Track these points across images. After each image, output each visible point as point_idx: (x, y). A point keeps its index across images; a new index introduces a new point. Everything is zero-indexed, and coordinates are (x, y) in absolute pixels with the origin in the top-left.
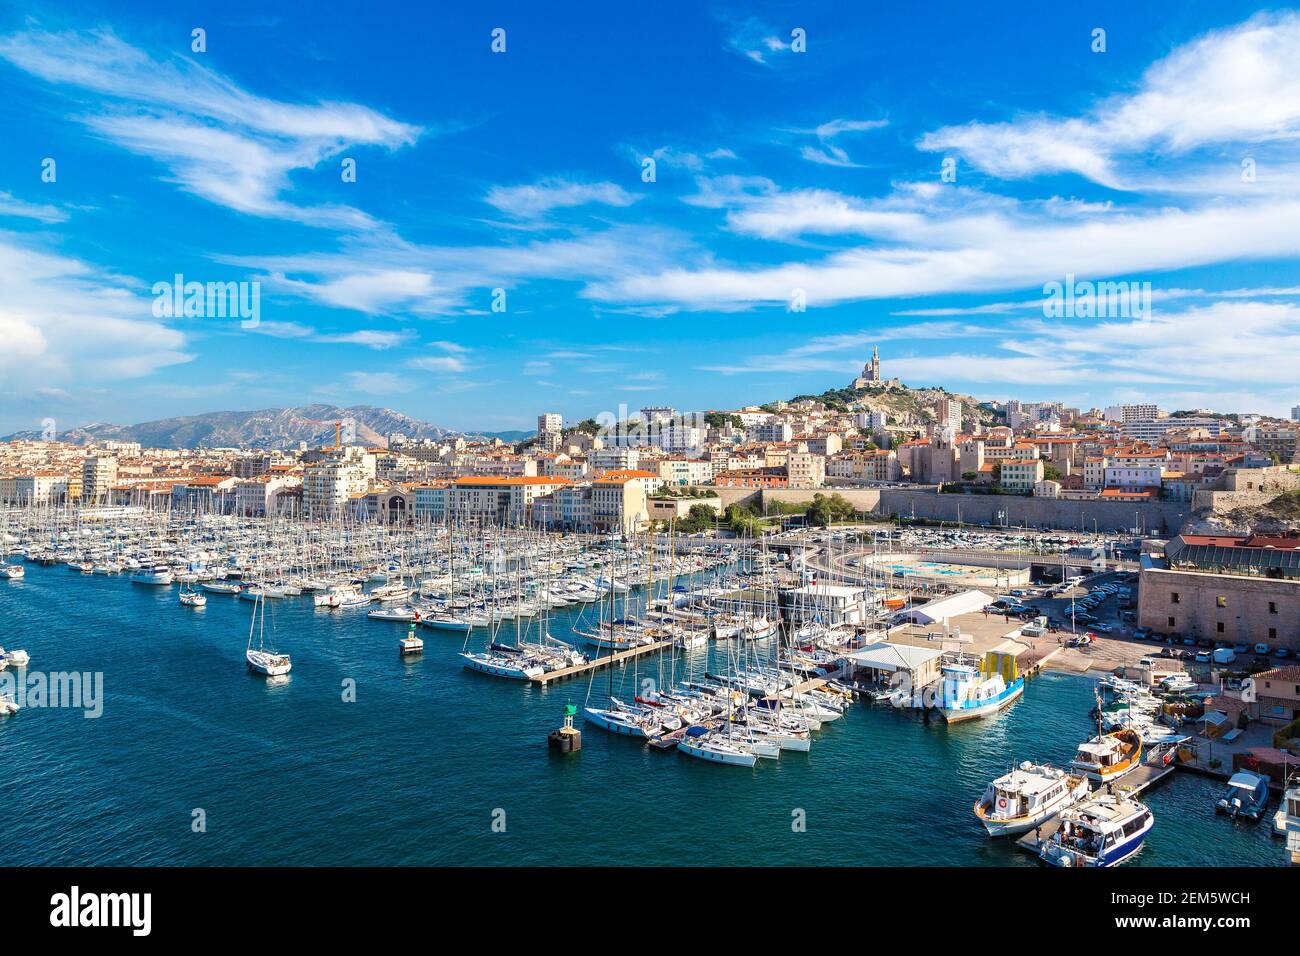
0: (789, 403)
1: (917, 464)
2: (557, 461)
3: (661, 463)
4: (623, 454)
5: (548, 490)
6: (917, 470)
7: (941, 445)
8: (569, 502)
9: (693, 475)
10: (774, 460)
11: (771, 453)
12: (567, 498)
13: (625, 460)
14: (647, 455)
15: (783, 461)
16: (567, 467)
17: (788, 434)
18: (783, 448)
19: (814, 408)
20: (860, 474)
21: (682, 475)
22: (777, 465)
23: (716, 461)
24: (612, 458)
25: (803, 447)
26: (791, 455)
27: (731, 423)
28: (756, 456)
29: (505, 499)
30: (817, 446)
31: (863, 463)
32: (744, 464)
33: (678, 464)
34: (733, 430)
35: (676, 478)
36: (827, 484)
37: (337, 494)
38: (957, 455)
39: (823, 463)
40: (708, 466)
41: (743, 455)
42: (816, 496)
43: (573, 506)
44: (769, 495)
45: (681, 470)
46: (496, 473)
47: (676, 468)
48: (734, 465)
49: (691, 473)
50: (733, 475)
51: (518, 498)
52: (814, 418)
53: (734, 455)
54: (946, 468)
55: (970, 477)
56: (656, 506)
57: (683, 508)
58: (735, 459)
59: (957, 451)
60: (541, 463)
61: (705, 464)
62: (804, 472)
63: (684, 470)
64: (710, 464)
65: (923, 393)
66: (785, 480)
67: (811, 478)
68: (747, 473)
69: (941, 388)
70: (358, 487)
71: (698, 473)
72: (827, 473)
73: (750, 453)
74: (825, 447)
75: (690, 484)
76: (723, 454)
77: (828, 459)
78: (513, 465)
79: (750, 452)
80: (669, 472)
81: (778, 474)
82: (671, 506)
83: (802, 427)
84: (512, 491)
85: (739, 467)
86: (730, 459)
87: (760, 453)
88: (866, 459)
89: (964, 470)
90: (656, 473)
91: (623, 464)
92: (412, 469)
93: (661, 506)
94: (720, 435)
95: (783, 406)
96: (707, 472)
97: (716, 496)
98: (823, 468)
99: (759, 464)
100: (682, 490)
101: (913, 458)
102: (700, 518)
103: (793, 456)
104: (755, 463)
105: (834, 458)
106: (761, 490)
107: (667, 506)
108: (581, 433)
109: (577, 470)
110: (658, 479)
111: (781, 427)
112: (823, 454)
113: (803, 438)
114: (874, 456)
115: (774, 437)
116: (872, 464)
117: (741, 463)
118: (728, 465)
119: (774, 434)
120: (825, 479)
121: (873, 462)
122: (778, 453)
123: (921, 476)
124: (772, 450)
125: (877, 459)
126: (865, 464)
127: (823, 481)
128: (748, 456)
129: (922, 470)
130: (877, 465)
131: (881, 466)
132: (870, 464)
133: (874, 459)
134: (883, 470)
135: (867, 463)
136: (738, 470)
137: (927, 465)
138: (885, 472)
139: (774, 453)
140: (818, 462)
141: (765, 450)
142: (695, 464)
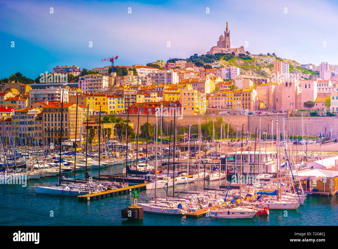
1: (271, 99)
2: (5, 98)
3: (87, 98)
4: (57, 92)
5: (5, 116)
6: (271, 103)
7: (288, 85)
8: (24, 123)
9: (111, 107)
10: (169, 96)
11: (166, 91)
12: (22, 120)
13: (58, 96)
14: (75, 93)
15: (176, 97)
16: (13, 102)
17: (176, 79)
18: (175, 88)
20: (231, 106)
21: (103, 107)
22: (172, 100)
23: (127, 97)
24: (48, 95)
25: (190, 87)
26: (183, 92)
28: (156, 94)
30: (199, 87)
31: (233, 98)
32: (148, 99)
33: (100, 99)
34: (134, 77)
35: (99, 109)
36: (208, 113)
38: (299, 92)
39: (205, 98)
40: (121, 101)
41: (147, 93)
43: (28, 126)
47: (98, 101)
48: (140, 99)
49: (109, 105)
50: (142, 106)
53: (140, 92)
54: (292, 99)
55: (309, 105)
58: (141, 96)
59: (298, 88)
62: (193, 104)
63: (104, 104)
64: (123, 99)
65: (261, 58)
67: (198, 108)
68: (151, 105)
69: (274, 54)
71: (114, 105)
72: (208, 105)
73: (153, 92)
74: (204, 89)
76: (132, 92)
77: (208, 96)
79: (152, 90)
80: (93, 104)
81: (174, 106)
83: (183, 77)
85: (144, 101)
86: (138, 96)
88: (235, 95)
89: (304, 100)
91: (57, 99)
94: (125, 80)
96: (120, 105)
98: (205, 101)
99: (159, 99)
101: (268, 94)
103: (185, 92)
104: (155, 98)
105: (212, 95)
108: (13, 82)
109: (21, 104)
111: (170, 74)
112: (204, 92)
113: (188, 82)
114: (241, 93)
115: (165, 82)
116: (240, 99)
117: (146, 98)
118: (136, 99)
119: (165, 79)
120: (206, 109)
121: (241, 97)
122: (172, 91)
123: (274, 107)
124: (168, 89)
125: (243, 95)
126: (235, 99)
127: (205, 110)
128: (151, 94)
129: (275, 102)
130: (243, 100)
131: (246, 100)
132: (239, 99)
133: (241, 95)
134: (248, 102)
135: (236, 98)
136: (144, 103)
137: (278, 99)
138: (249, 104)
139: (170, 91)
140: (202, 97)
141: (163, 89)
142: (112, 98)
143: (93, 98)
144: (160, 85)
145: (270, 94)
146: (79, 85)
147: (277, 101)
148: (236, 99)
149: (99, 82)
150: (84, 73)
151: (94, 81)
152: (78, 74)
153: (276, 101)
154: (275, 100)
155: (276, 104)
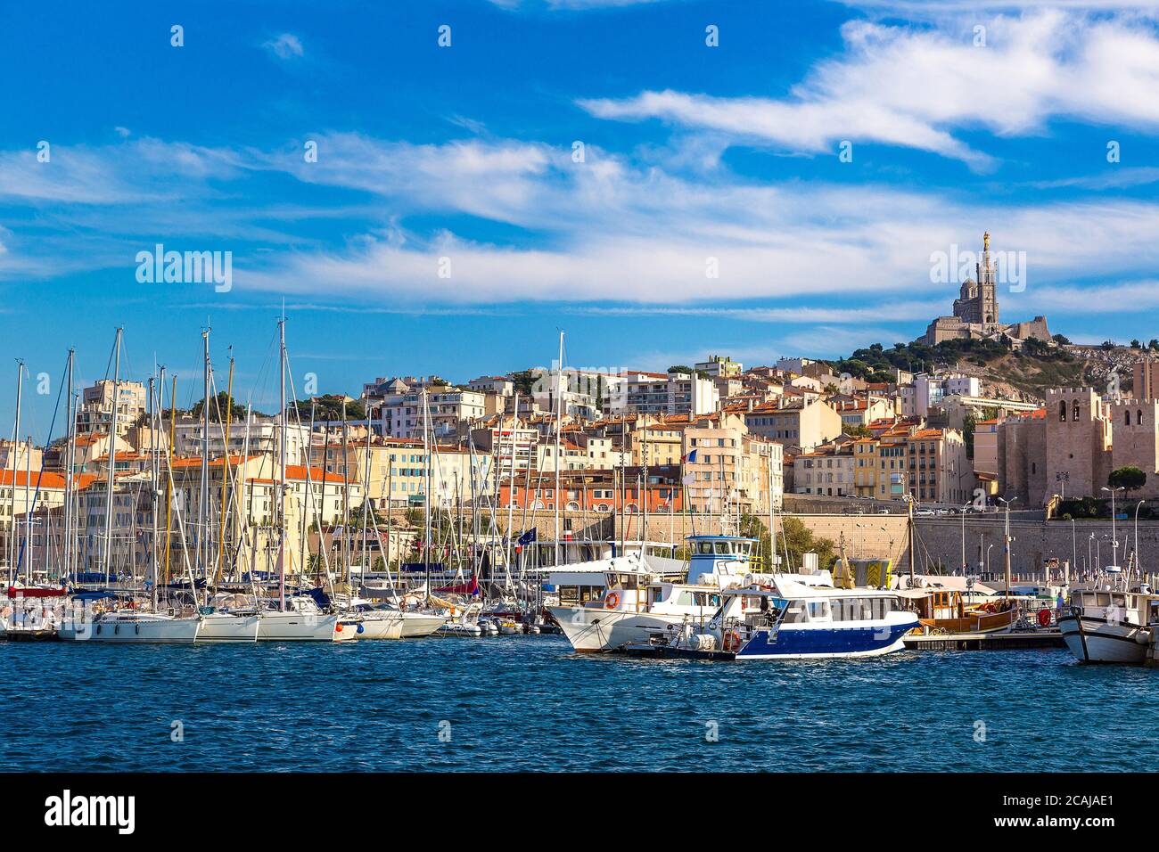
1: (1012, 465)
3: (361, 452)
6: (1013, 479)
7: (1069, 415)
9: (444, 484)
10: (652, 451)
11: (645, 435)
18: (680, 426)
20: (871, 488)
21: (414, 484)
22: (660, 462)
23: (507, 452)
25: (731, 423)
26: (689, 434)
28: (608, 443)
30: (777, 430)
31: (878, 461)
32: (575, 458)
33: (405, 457)
35: (399, 489)
36: (785, 510)
38: (1107, 437)
39: (781, 460)
40: (484, 462)
41: (576, 439)
45: (412, 472)
47: (398, 465)
48: (553, 461)
49: (437, 479)
53: (552, 436)
54: (1083, 466)
58: (555, 449)
61: (478, 458)
63: (420, 472)
64: (489, 458)
68: (580, 481)
71: (457, 478)
72: (789, 486)
73: (595, 436)
74: (796, 433)
76: (523, 435)
77: (794, 454)
79: (594, 433)
80: (382, 474)
81: (659, 482)
85: (564, 469)
86: (541, 449)
87: (619, 436)
88: (885, 452)
90: (347, 477)
96: (478, 478)
98: (778, 472)
99: (616, 460)
101: (1003, 450)
103: (697, 434)
104: (602, 455)
105: (809, 451)
110: (350, 491)
114: (906, 444)
116: (901, 463)
117: (570, 459)
118: (534, 461)
120: (783, 500)
121: (904, 459)
122: (666, 437)
123: (1022, 493)
124: (652, 429)
125: (913, 452)
126: (883, 464)
127: (779, 503)
128: (589, 442)
129: (1026, 477)
130: (913, 467)
131: (923, 467)
132: (897, 464)
133: (905, 450)
134: (928, 477)
135: (888, 460)
136: (561, 474)
137: (1037, 465)
138: (933, 482)
139: (656, 436)
140: (763, 457)
141: (633, 427)
142: (450, 456)
143: (382, 455)
145: (1007, 449)
147: (1034, 472)
148: (888, 464)
149: (449, 413)
153: (1030, 474)
154: (1025, 468)
155: (1030, 483)
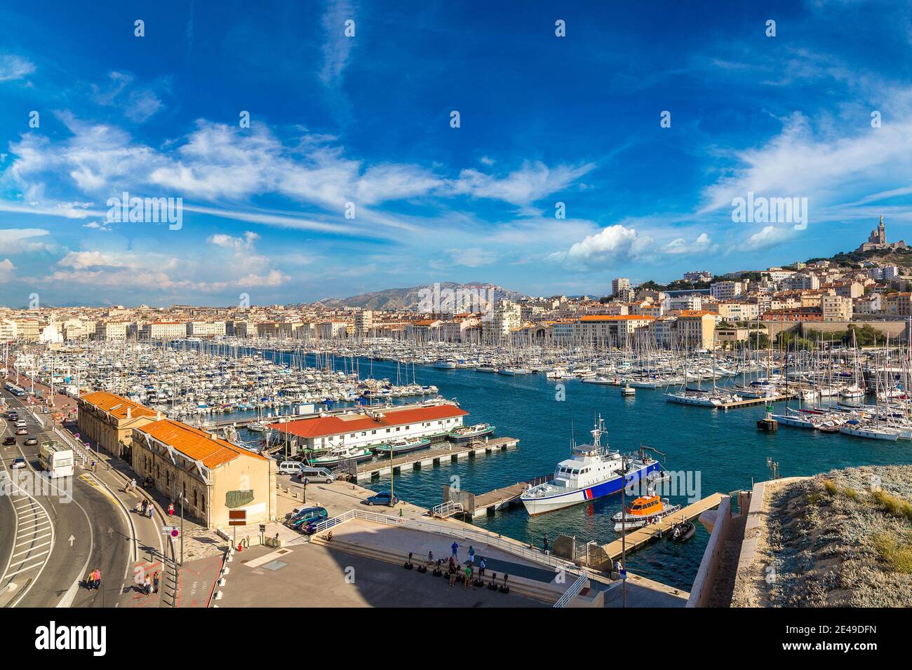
0: (807, 263)
2: (641, 306)
3: (720, 305)
4: (690, 300)
5: (642, 323)
8: (661, 330)
9: (744, 314)
10: (808, 302)
11: (806, 297)
12: (660, 327)
13: (690, 304)
14: (706, 301)
15: (816, 303)
16: (649, 309)
17: (816, 284)
18: (815, 293)
19: (830, 266)
20: (884, 310)
21: (736, 314)
22: (811, 306)
23: (761, 303)
24: (682, 303)
25: (832, 292)
26: (825, 298)
27: (766, 278)
28: (793, 300)
29: (614, 330)
30: (844, 291)
31: (886, 302)
32: (784, 305)
33: (732, 306)
34: (769, 283)
35: (731, 315)
36: (855, 318)
37: (503, 328)
39: (851, 303)
40: (756, 307)
41: (783, 299)
42: (849, 326)
43: (664, 333)
44: (807, 326)
45: (734, 310)
46: (600, 314)
47: (731, 308)
48: (776, 306)
49: (742, 312)
50: (777, 312)
51: (623, 328)
52: (833, 274)
53: (775, 299)
56: (720, 334)
57: (742, 335)
58: (777, 302)
60: (630, 308)
61: (752, 306)
62: (836, 310)
63: (737, 310)
64: (757, 306)
66: (820, 316)
67: (842, 314)
68: (788, 312)
70: (515, 325)
71: (748, 312)
72: (854, 311)
74: (850, 292)
75: (742, 319)
76: (767, 299)
77: (855, 301)
78: (611, 309)
79: (788, 297)
80: (726, 311)
81: (814, 311)
82: (733, 334)
83: (825, 280)
84: (619, 324)
85: (780, 308)
86: (773, 302)
87: (797, 298)
88: (889, 300)
90: (715, 312)
91: (690, 307)
92: (544, 313)
93: (724, 334)
94: (759, 287)
95: (803, 266)
96: (754, 311)
97: (765, 327)
98: (851, 307)
99: (796, 305)
100: (737, 324)
102: (757, 341)
103: (827, 298)
104: (792, 304)
105: (860, 299)
106: (801, 324)
107: (729, 334)
108: (647, 290)
109: (657, 312)
110: (719, 317)
111: (810, 279)
112: (850, 297)
113: (830, 286)
114: (897, 297)
115: (804, 287)
117: (782, 305)
118: (771, 305)
119: (804, 284)
120: (853, 315)
121: (897, 302)
122: (812, 297)
124: (807, 295)
125: (900, 299)
127: (851, 316)
128: (787, 300)
130: (900, 304)
131: (904, 304)
132: (894, 303)
134: (906, 307)
135: (890, 302)
136: (780, 310)
139: (809, 297)
140: (847, 303)
141: (801, 295)
142: (745, 306)
143: (726, 306)
144: (797, 291)
146: (711, 292)
149: (731, 288)
150: (716, 279)
151: (726, 288)
152: (709, 279)
